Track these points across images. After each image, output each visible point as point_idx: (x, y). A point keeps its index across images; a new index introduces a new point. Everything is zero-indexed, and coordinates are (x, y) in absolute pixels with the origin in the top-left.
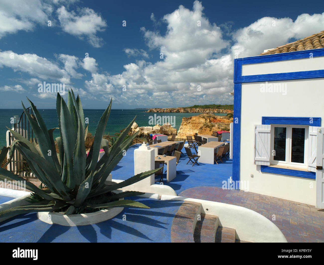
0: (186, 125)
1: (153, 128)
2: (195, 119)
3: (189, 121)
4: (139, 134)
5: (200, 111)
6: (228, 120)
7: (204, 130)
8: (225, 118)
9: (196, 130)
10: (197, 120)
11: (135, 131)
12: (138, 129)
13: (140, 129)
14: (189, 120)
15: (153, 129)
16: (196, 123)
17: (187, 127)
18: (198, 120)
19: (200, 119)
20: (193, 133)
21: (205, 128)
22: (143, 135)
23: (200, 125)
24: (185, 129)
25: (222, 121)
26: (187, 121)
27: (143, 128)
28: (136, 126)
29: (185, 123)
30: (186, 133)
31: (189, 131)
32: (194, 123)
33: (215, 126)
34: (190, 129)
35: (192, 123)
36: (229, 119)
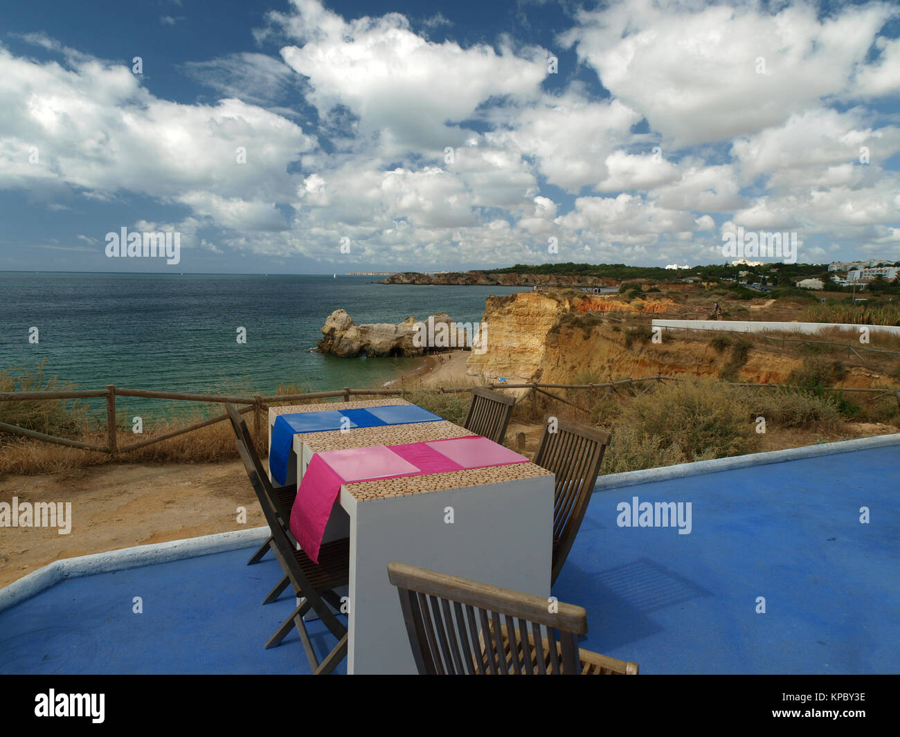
0: (497, 318)
1: (396, 328)
2: (525, 300)
3: (507, 308)
4: (355, 346)
5: (530, 280)
6: (627, 305)
7: (567, 334)
8: (616, 298)
9: (529, 334)
10: (533, 304)
11: (342, 337)
12: (352, 333)
13: (358, 329)
14: (509, 305)
15: (396, 332)
16: (529, 314)
17: (500, 325)
18: (536, 305)
19: (542, 301)
20: (520, 344)
21: (570, 331)
22: (366, 348)
23: (542, 319)
24: (496, 333)
25: (610, 307)
26: (503, 307)
27: (368, 328)
28: (346, 322)
29: (495, 314)
30: (499, 345)
31: (506, 336)
32: (522, 314)
33: (602, 322)
34: (510, 332)
35: (518, 315)
36: (629, 303)
